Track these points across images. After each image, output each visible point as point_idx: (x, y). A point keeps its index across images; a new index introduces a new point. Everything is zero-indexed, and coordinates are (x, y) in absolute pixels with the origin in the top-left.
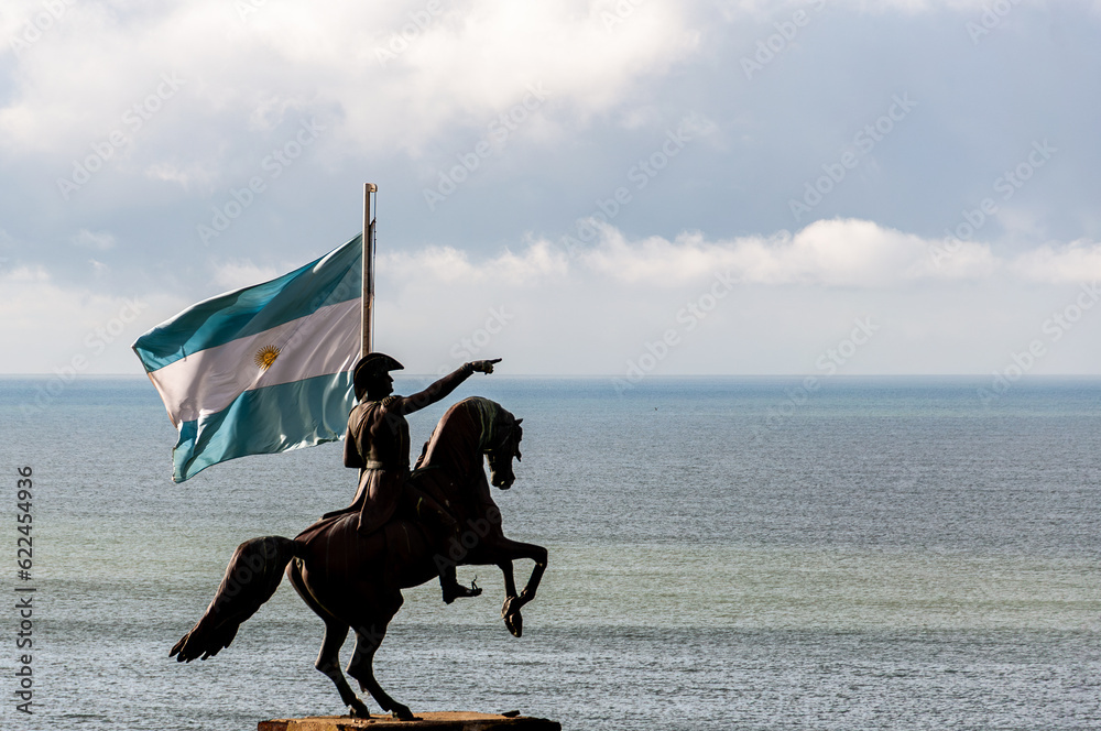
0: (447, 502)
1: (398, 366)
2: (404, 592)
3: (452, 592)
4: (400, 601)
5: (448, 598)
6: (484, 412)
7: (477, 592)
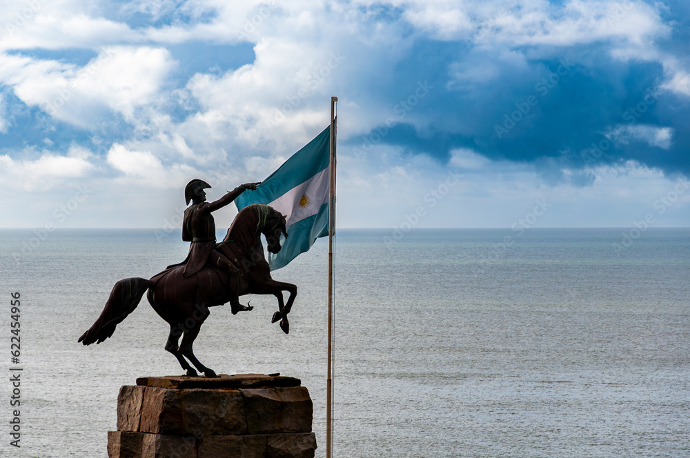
0: (236, 260)
1: (209, 187)
2: (210, 309)
3: (236, 308)
4: (208, 313)
5: (234, 312)
6: (261, 211)
7: (250, 308)
